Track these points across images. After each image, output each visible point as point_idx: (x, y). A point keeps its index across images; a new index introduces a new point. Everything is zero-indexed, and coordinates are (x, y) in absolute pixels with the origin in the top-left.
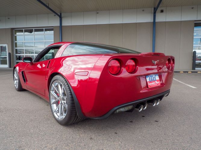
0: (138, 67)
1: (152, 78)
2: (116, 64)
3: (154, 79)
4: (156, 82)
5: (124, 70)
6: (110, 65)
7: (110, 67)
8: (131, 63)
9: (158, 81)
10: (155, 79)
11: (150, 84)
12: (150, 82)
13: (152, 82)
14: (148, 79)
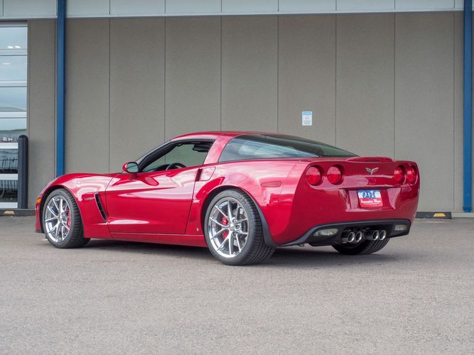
0: (344, 176)
1: (369, 194)
2: (316, 173)
3: (371, 196)
4: (375, 201)
5: (325, 179)
6: (307, 174)
7: (308, 176)
8: (334, 171)
10: (373, 196)
11: (365, 202)
12: (364, 199)
13: (367, 200)
14: (361, 195)
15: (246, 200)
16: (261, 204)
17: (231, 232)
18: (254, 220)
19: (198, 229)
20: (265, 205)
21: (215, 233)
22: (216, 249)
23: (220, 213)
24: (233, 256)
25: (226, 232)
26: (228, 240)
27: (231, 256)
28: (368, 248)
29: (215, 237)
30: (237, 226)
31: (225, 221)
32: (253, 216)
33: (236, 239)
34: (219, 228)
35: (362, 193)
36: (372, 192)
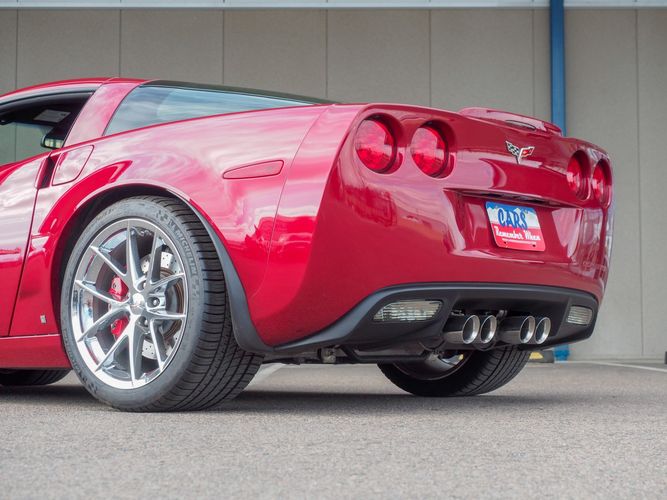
0: (454, 154)
1: (508, 216)
3: (517, 222)
4: (528, 235)
9: (533, 232)
10: (521, 222)
11: (504, 234)
12: (503, 228)
13: (509, 230)
14: (493, 214)
15: (178, 221)
16: (227, 236)
17: (134, 318)
18: (202, 275)
19: (43, 319)
20: (241, 238)
21: (90, 323)
22: (92, 366)
23: (105, 265)
24: (142, 382)
25: (123, 319)
26: (126, 339)
27: (134, 384)
28: (482, 378)
29: (90, 334)
30: (152, 300)
31: (118, 289)
32: (200, 265)
33: (149, 338)
34: (102, 307)
35: (496, 211)
36: (518, 210)
